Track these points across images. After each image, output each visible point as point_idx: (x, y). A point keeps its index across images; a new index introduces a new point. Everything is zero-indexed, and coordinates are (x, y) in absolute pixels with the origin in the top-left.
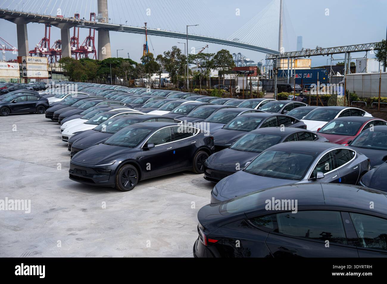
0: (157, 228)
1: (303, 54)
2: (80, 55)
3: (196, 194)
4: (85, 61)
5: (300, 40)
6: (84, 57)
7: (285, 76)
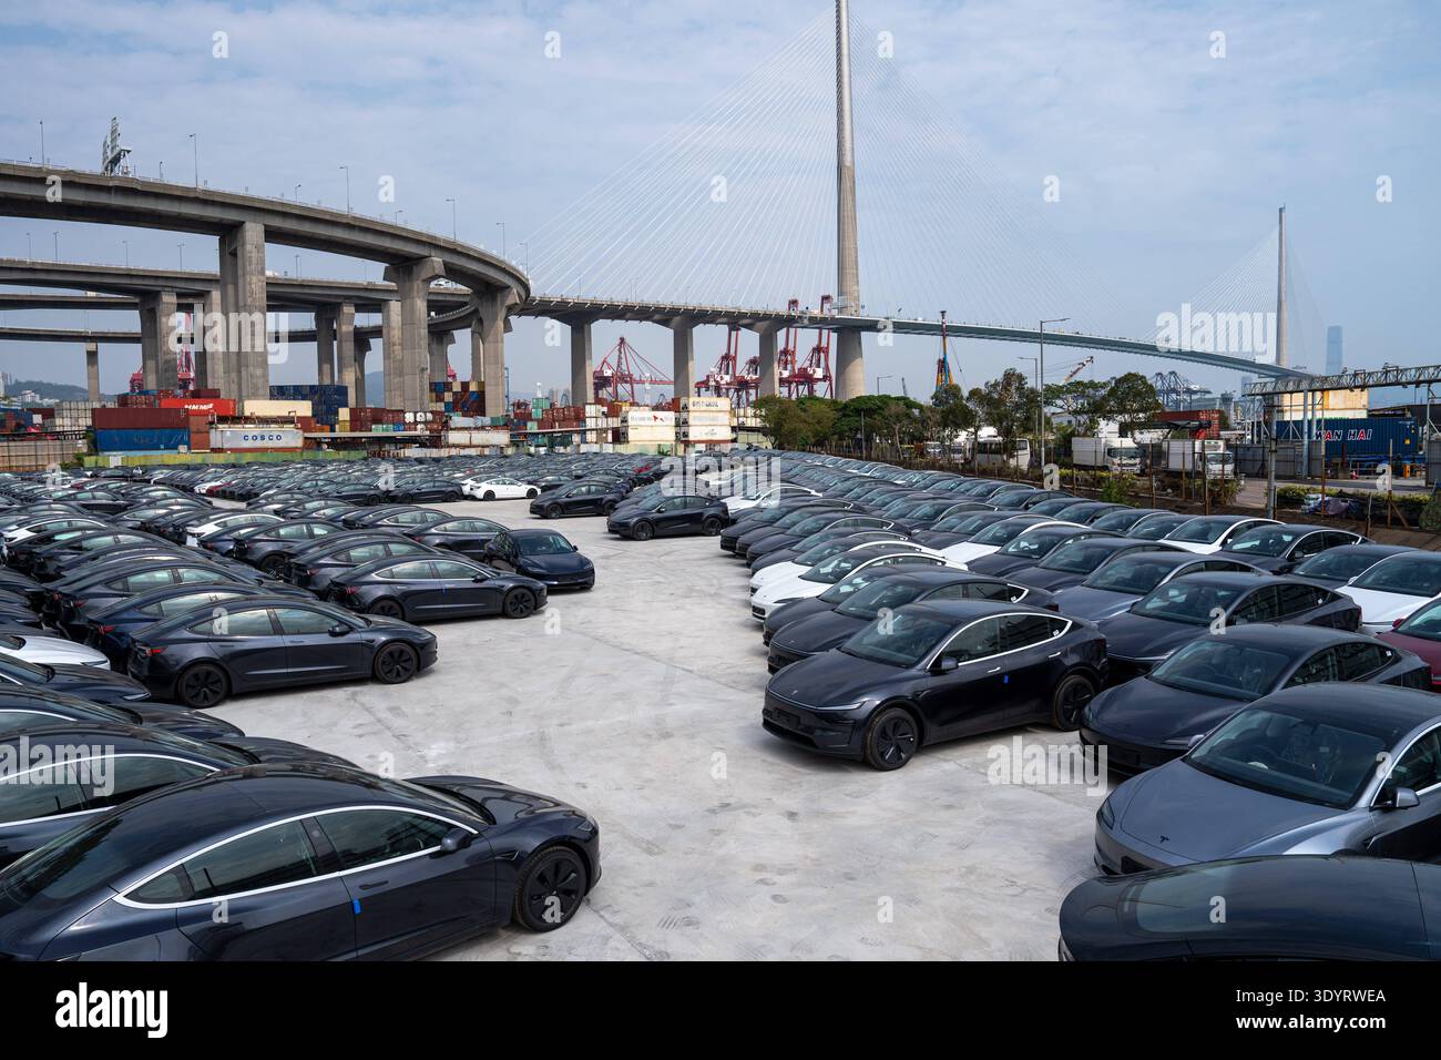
0: (958, 890)
1: (1346, 381)
2: (797, 386)
3: (1058, 793)
4: (808, 403)
5: (1335, 337)
6: (806, 393)
7: (1295, 436)
